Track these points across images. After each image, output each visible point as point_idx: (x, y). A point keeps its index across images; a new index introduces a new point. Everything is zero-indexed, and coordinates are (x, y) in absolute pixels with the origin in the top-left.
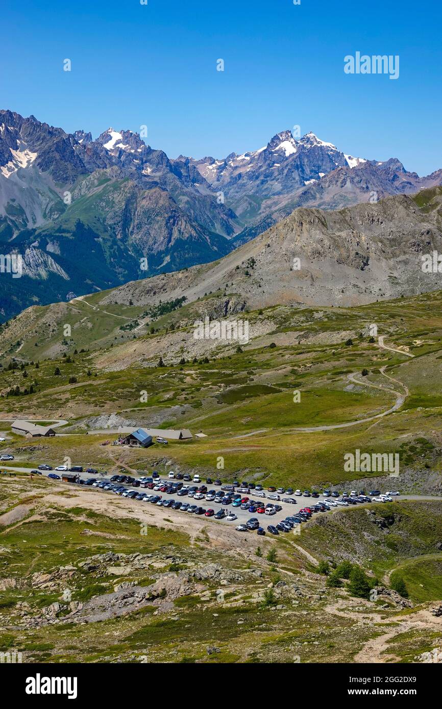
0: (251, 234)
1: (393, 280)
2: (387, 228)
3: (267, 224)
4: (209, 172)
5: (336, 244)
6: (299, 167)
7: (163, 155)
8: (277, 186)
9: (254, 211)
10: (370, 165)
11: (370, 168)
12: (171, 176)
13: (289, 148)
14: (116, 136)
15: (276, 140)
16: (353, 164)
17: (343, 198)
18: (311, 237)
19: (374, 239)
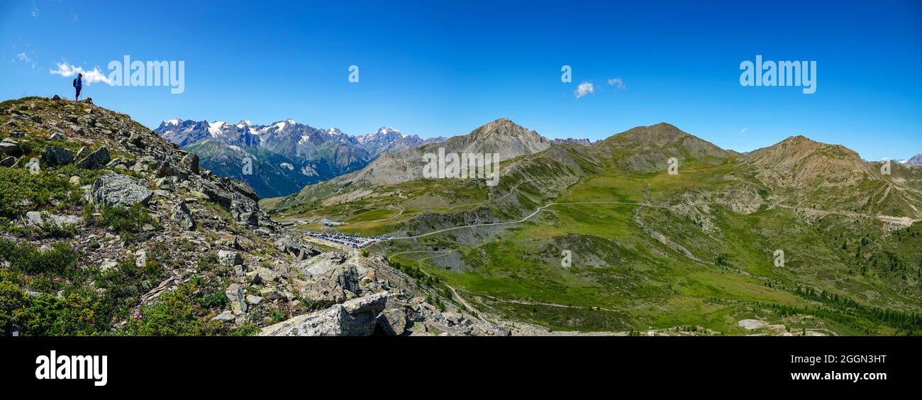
0: (373, 159)
1: (414, 174)
2: (412, 158)
3: (378, 156)
4: (360, 140)
5: (397, 163)
6: (388, 138)
7: (347, 135)
8: (382, 144)
9: (374, 152)
10: (409, 136)
11: (409, 137)
12: (349, 142)
13: (384, 132)
14: (333, 130)
15: (380, 129)
16: (404, 137)
17: (401, 148)
18: (389, 161)
19: (408, 162)
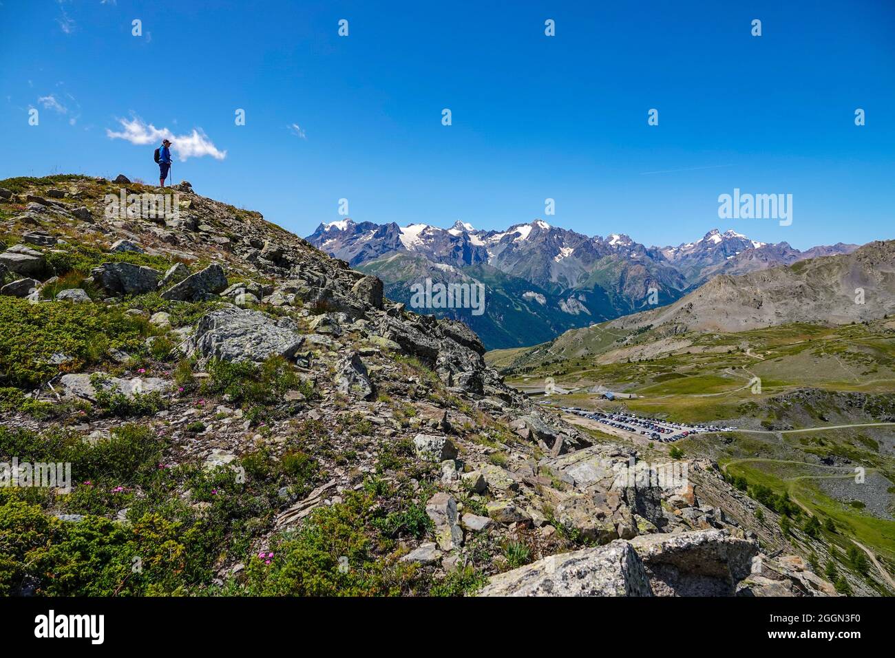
0: (694, 288)
1: (778, 315)
2: (774, 285)
3: (703, 282)
4: (669, 254)
5: (742, 294)
6: (724, 249)
7: (642, 246)
8: (710, 260)
9: (696, 275)
10: (768, 246)
11: (768, 248)
12: (647, 257)
13: (717, 239)
14: (616, 237)
15: (709, 235)
16: (757, 246)
17: (751, 266)
18: (725, 291)
19: (765, 291)
